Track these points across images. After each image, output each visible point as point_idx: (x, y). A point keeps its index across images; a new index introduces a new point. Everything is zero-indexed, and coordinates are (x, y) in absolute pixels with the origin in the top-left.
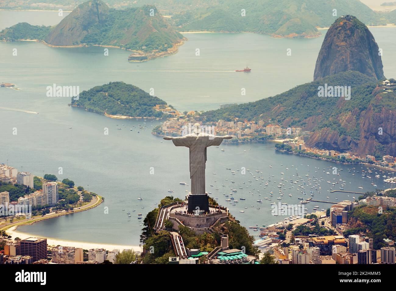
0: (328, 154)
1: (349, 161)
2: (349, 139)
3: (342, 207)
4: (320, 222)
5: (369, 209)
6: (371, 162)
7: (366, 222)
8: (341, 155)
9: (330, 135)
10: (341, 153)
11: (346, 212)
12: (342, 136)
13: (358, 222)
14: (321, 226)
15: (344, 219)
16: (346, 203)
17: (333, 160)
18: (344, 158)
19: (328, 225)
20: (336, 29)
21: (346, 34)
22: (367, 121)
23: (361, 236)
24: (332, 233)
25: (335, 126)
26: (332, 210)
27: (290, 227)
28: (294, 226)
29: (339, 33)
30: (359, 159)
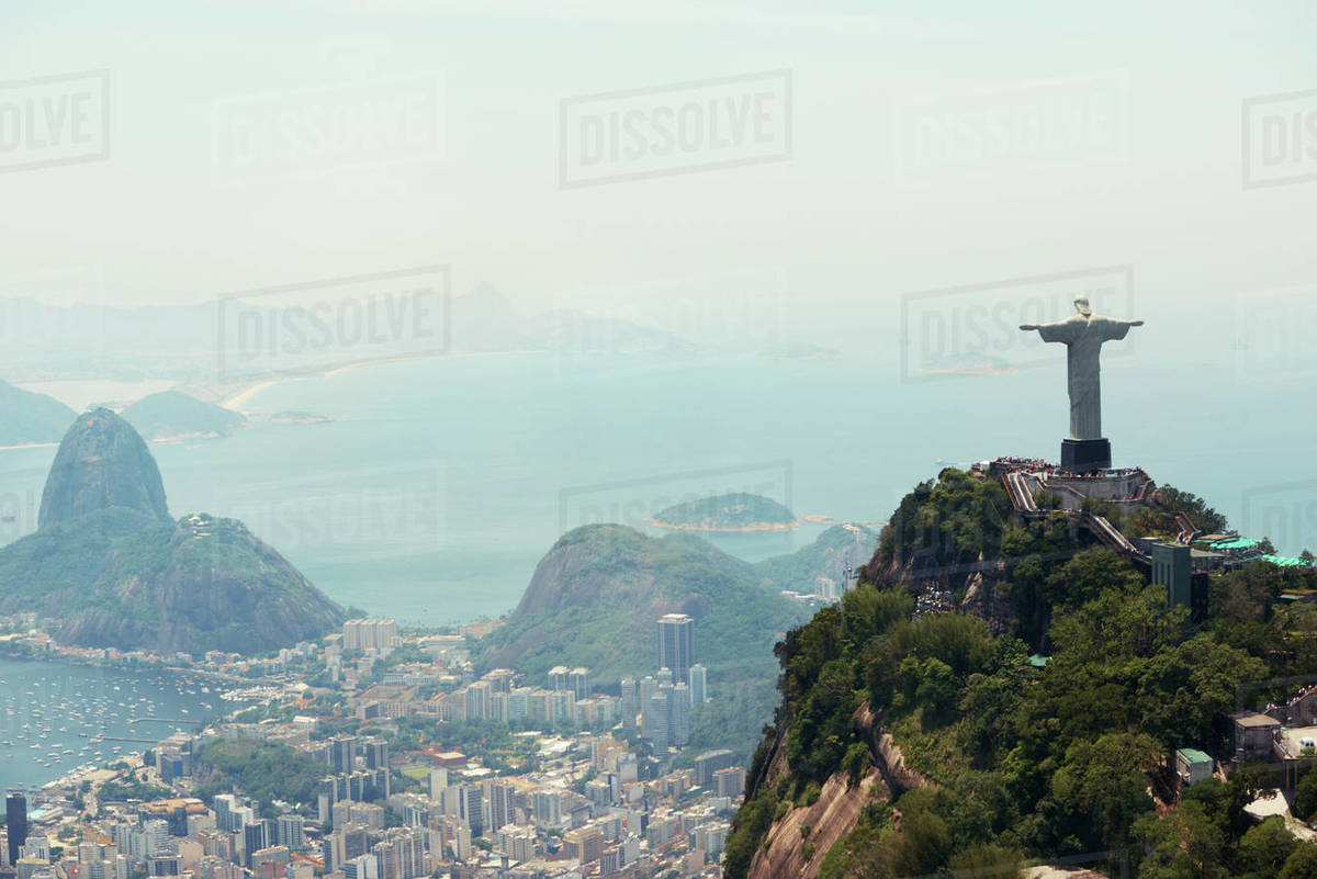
0: (103, 655)
1: (143, 665)
2: (139, 624)
3: (176, 745)
4: (139, 776)
5: (231, 745)
6: (186, 666)
7: (232, 771)
8: (128, 655)
9: (102, 621)
10: (127, 651)
11: (188, 753)
12: (125, 621)
13: (215, 771)
14: (142, 782)
15: (185, 768)
16: (180, 737)
17: (114, 665)
18: (134, 660)
19: (154, 780)
20: (81, 433)
21: (99, 441)
22: (171, 590)
23: (237, 797)
24: (168, 795)
25: (108, 603)
26: (159, 751)
27: (86, 787)
28: (93, 785)
29: (87, 440)
30: (163, 661)
